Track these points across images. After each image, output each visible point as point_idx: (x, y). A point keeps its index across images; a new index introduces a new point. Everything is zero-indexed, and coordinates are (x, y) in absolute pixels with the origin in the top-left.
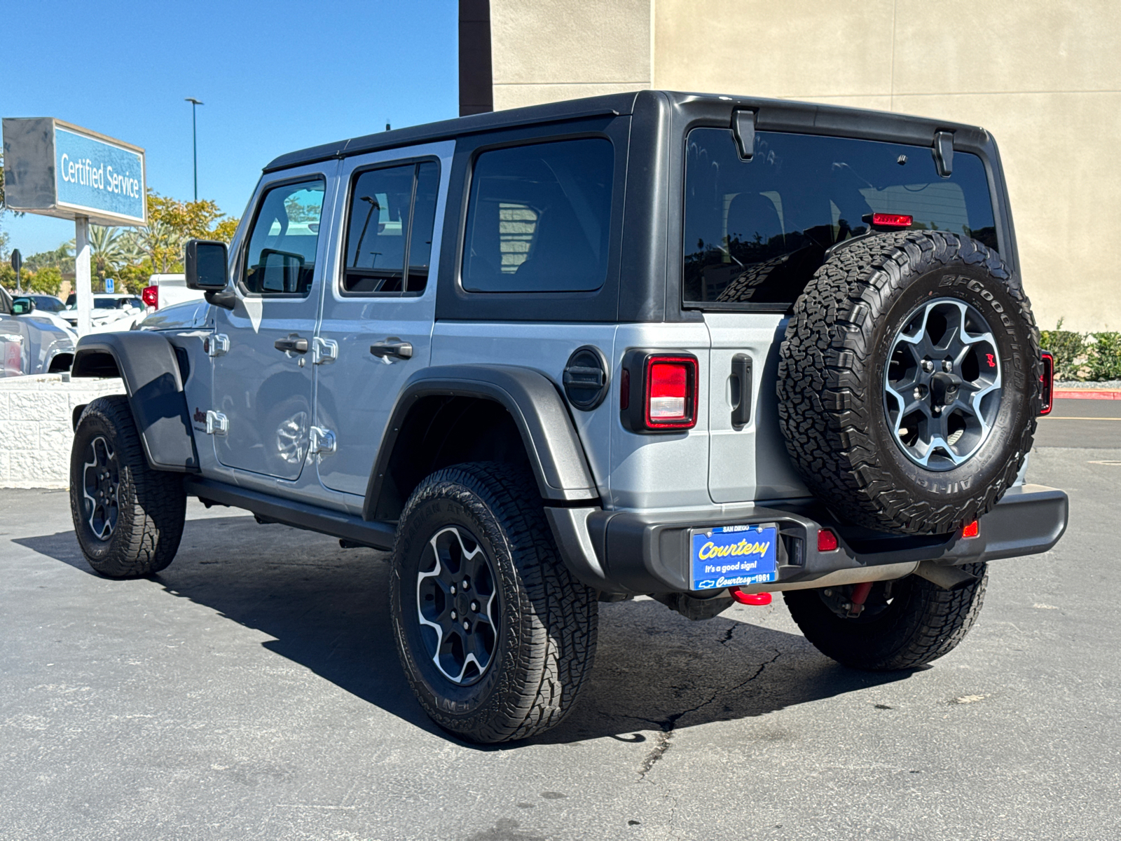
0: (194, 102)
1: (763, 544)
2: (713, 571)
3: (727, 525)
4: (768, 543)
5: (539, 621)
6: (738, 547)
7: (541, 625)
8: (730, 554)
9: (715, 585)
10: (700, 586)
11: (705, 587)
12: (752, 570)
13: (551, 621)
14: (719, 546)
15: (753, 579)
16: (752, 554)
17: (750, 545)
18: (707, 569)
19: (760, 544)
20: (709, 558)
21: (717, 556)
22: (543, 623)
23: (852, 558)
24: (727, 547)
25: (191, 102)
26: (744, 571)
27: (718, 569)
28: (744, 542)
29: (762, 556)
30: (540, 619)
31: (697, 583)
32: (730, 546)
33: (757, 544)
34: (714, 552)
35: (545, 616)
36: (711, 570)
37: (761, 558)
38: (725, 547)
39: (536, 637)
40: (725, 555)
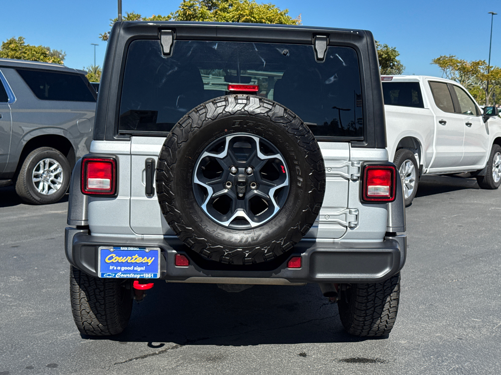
0: (493, 14)
1: (150, 258)
2: (115, 268)
3: (123, 246)
4: (154, 258)
5: (75, 282)
6: (132, 258)
7: (77, 284)
8: (127, 261)
9: (115, 276)
10: (104, 276)
11: (108, 277)
12: (141, 271)
13: (81, 282)
14: (119, 257)
15: (142, 275)
16: (142, 262)
17: (141, 258)
18: (111, 268)
19: (148, 259)
20: (112, 262)
21: (118, 261)
22: (77, 283)
23: (200, 272)
24: (125, 257)
25: (491, 14)
26: (136, 271)
27: (119, 268)
28: (137, 256)
29: (149, 264)
30: (76, 281)
31: (102, 275)
32: (127, 258)
33: (146, 258)
34: (116, 259)
35: (78, 279)
36: (113, 268)
37: (148, 265)
38: (123, 258)
39: (74, 289)
40: (124, 261)
